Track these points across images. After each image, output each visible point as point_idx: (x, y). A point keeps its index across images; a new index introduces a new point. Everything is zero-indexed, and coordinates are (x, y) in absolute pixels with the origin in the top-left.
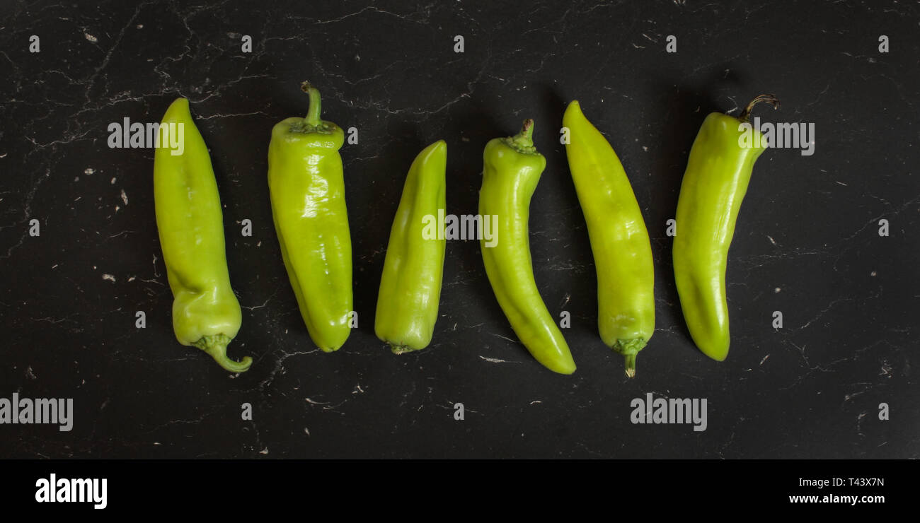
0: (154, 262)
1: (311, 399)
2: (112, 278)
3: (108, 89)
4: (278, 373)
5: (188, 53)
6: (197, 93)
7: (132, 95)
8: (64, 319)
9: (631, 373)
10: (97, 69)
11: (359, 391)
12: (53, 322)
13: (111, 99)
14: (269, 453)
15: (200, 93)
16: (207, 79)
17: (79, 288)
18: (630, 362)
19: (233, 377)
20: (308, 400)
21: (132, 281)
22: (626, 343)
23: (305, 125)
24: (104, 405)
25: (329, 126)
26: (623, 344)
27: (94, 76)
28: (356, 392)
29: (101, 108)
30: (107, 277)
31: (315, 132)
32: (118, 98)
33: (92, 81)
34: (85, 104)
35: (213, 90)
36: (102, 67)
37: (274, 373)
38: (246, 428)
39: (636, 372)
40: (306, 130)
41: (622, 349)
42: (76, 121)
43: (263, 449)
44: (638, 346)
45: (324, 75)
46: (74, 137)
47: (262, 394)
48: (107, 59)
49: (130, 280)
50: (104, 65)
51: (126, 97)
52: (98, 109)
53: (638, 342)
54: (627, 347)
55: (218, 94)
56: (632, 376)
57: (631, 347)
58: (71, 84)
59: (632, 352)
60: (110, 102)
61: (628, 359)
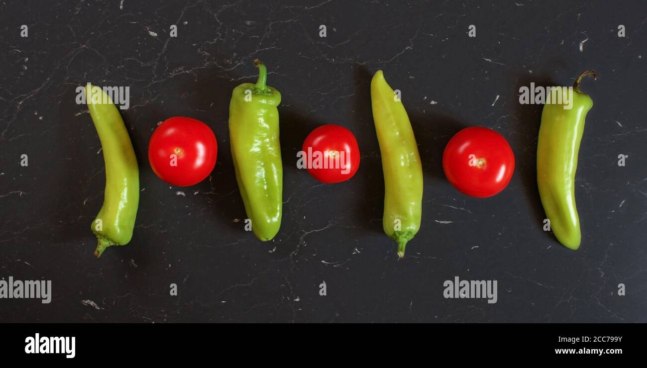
0: (210, 180)
1: (325, 261)
2: (183, 194)
3: (168, 67)
4: (301, 246)
5: (220, 37)
6: (228, 64)
7: (185, 69)
8: (152, 225)
9: (401, 254)
10: (159, 54)
11: (357, 252)
12: (145, 227)
13: (170, 74)
14: (300, 300)
15: (231, 63)
16: (235, 54)
17: (161, 203)
18: (402, 247)
19: (271, 252)
20: (323, 261)
21: (196, 194)
22: (400, 234)
23: (255, 89)
24: (185, 280)
25: (272, 90)
26: (398, 235)
27: (157, 59)
28: (355, 253)
29: (165, 80)
30: (179, 193)
31: (263, 94)
32: (176, 72)
33: (157, 62)
34: (153, 78)
35: (239, 60)
36: (162, 53)
37: (298, 246)
38: (283, 285)
39: (405, 254)
40: (256, 92)
41: (397, 238)
42: (148, 90)
43: (296, 298)
44: (408, 237)
45: (313, 43)
46: (147, 102)
47: (292, 261)
48: (165, 47)
49: (195, 194)
50: (164, 51)
51: (180, 71)
52: (162, 80)
53: (408, 234)
54: (400, 238)
55: (243, 63)
56: (402, 256)
57: (403, 237)
58: (142, 66)
59: (404, 241)
60: (170, 75)
61: (400, 246)
